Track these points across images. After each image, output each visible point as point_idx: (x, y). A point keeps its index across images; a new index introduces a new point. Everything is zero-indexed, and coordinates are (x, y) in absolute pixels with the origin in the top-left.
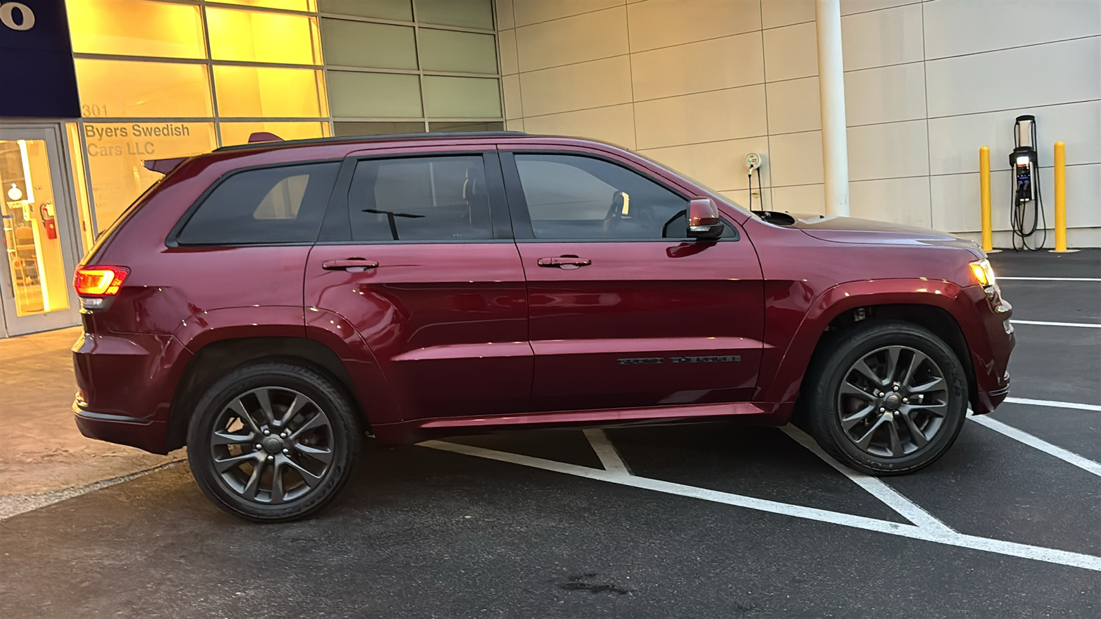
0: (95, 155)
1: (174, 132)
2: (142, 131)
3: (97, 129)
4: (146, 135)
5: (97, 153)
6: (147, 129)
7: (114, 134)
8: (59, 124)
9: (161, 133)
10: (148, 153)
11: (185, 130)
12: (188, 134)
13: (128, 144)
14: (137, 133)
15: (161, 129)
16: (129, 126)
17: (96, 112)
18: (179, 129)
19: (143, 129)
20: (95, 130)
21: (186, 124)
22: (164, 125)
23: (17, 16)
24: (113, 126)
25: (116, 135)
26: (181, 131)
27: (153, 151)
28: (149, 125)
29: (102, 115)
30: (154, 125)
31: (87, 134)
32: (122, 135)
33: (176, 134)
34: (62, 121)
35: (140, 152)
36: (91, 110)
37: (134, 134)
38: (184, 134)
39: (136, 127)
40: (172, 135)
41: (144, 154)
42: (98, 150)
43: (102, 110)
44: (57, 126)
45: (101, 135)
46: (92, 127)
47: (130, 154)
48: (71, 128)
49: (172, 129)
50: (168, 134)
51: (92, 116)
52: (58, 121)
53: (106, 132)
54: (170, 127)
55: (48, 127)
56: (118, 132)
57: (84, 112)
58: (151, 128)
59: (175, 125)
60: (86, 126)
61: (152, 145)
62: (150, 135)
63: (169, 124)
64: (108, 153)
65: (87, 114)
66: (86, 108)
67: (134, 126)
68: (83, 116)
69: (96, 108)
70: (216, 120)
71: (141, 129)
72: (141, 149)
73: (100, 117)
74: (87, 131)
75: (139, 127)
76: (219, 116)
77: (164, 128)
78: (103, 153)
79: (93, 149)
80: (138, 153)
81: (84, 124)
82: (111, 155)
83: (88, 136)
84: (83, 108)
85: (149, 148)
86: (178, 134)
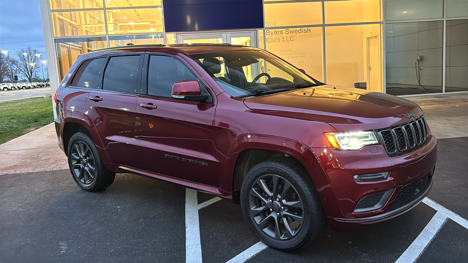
1: (304, 31)
2: (289, 32)
3: (271, 32)
4: (291, 33)
5: (270, 41)
6: (292, 31)
7: (277, 33)
8: (256, 30)
9: (298, 32)
10: (291, 41)
11: (309, 30)
12: (310, 32)
13: (283, 37)
14: (288, 33)
15: (298, 31)
16: (284, 30)
17: (271, 25)
18: (306, 30)
19: (290, 31)
20: (270, 32)
21: (309, 28)
22: (300, 29)
24: (277, 30)
25: (278, 34)
26: (307, 31)
27: (294, 40)
28: (293, 29)
29: (273, 26)
30: (295, 29)
31: (267, 34)
32: (281, 34)
33: (304, 32)
34: (257, 29)
36: (269, 24)
37: (286, 33)
38: (308, 32)
39: (287, 30)
40: (303, 33)
41: (289, 41)
43: (274, 24)
44: (255, 31)
45: (272, 34)
46: (269, 31)
47: (283, 41)
48: (260, 31)
49: (303, 30)
50: (301, 33)
51: (269, 26)
53: (274, 33)
54: (302, 29)
55: (251, 32)
56: (279, 32)
57: (266, 25)
58: (294, 30)
59: (304, 28)
60: (267, 31)
61: (293, 37)
62: (293, 33)
63: (302, 28)
64: (274, 41)
65: (267, 26)
66: (267, 23)
67: (286, 30)
68: (266, 27)
69: (271, 23)
70: (324, 26)
71: (289, 31)
72: (289, 39)
73: (272, 26)
74: (267, 33)
75: (288, 30)
76: (325, 24)
77: (299, 30)
78: (272, 41)
79: (268, 40)
80: (287, 41)
81: (266, 30)
82: (275, 42)
83: (267, 35)
84: (266, 23)
85: (292, 39)
86: (305, 32)
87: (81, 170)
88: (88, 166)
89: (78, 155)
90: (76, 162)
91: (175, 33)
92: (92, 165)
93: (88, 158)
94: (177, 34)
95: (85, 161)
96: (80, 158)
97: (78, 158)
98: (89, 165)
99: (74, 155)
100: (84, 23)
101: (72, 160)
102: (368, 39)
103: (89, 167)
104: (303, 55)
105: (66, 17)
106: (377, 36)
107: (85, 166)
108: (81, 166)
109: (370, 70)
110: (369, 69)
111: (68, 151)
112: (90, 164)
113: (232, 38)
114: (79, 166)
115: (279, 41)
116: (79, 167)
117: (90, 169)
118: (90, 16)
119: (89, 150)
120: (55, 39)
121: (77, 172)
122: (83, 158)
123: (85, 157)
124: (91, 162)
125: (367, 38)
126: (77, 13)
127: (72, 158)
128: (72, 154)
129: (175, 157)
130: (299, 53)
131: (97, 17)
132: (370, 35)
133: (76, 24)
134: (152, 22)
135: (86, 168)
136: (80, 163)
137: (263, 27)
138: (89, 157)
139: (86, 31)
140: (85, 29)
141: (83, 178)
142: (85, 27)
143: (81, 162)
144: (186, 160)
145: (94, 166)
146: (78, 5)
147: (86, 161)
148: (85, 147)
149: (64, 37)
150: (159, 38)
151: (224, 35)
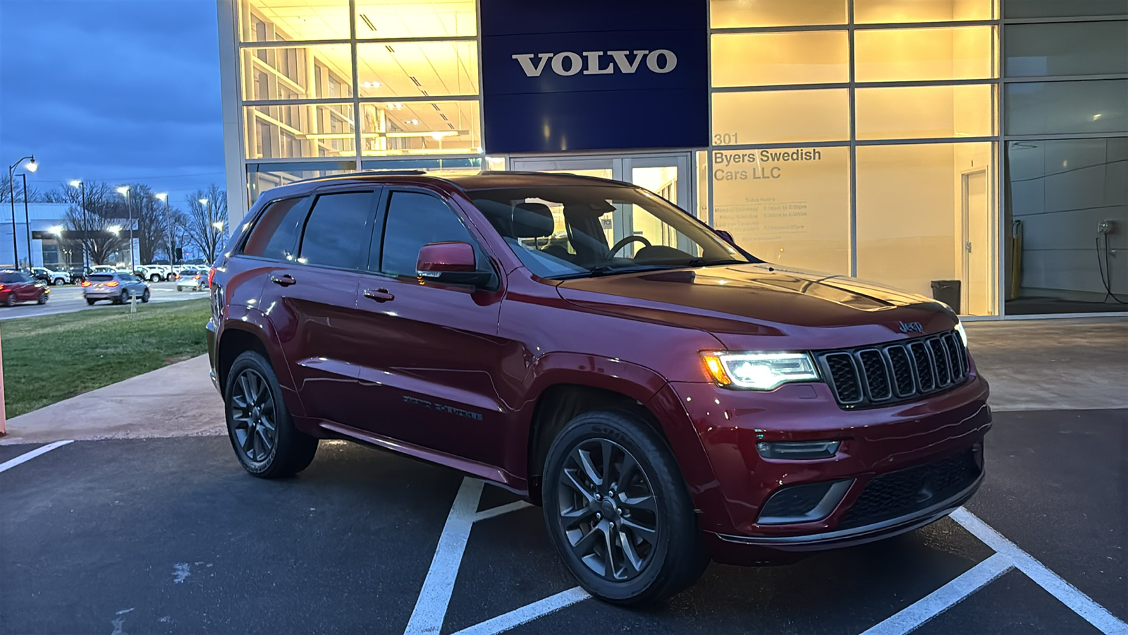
0: (721, 179)
1: (804, 156)
2: (770, 157)
3: (726, 156)
4: (773, 160)
5: (723, 178)
6: (776, 154)
7: (741, 160)
8: (691, 152)
9: (790, 158)
10: (773, 177)
11: (817, 154)
12: (819, 158)
13: (754, 169)
14: (765, 158)
15: (790, 155)
16: (757, 152)
17: (727, 141)
18: (810, 153)
19: (771, 154)
20: (724, 157)
21: (817, 149)
22: (795, 150)
23: (662, 61)
24: (741, 152)
25: (743, 161)
26: (812, 155)
27: (779, 175)
28: (778, 151)
29: (733, 143)
30: (783, 151)
31: (716, 160)
32: (749, 161)
33: (806, 158)
34: (693, 150)
35: (765, 176)
36: (722, 139)
37: (762, 159)
38: (814, 159)
39: (764, 153)
40: (802, 159)
41: (769, 177)
42: (724, 174)
43: (733, 139)
44: (689, 154)
45: (729, 162)
46: (722, 154)
47: (755, 178)
48: (700, 156)
49: (802, 153)
50: (797, 159)
51: (723, 144)
52: (689, 150)
53: (734, 158)
54: (800, 152)
55: (681, 155)
56: (746, 158)
57: (715, 141)
58: (780, 154)
59: (805, 150)
60: (716, 153)
61: (779, 169)
62: (778, 160)
63: (800, 149)
64: (733, 177)
65: (718, 142)
66: (718, 137)
67: (762, 152)
68: (714, 144)
69: (727, 137)
70: (853, 143)
71: (769, 155)
72: (767, 173)
73: (730, 144)
74: (716, 158)
75: (768, 152)
76: (856, 139)
77: (794, 153)
78: (729, 177)
79: (719, 174)
80: (764, 177)
81: (714, 152)
82: (736, 179)
83: (716, 162)
84: (716, 137)
85: (776, 173)
86: (808, 158)
87: (249, 431)
88: (262, 424)
89: (244, 400)
90: (241, 414)
91: (507, 156)
92: (270, 420)
93: (263, 406)
94: (510, 158)
95: (258, 413)
96: (249, 405)
97: (244, 405)
98: (264, 419)
99: (237, 399)
100: (315, 131)
101: (234, 411)
102: (966, 177)
103: (264, 426)
104: (803, 210)
105: (276, 118)
106: (984, 171)
107: (257, 422)
108: (250, 422)
109: (970, 251)
110: (966, 248)
111: (227, 390)
112: (266, 419)
113: (634, 169)
114: (246, 422)
115: (746, 178)
116: (244, 426)
117: (266, 431)
118: (332, 116)
119: (266, 388)
120: (246, 165)
121: (242, 436)
122: (254, 406)
123: (258, 404)
124: (268, 413)
125: (962, 175)
126: (303, 107)
127: (233, 405)
128: (235, 398)
129: (421, 401)
130: (792, 205)
131: (348, 119)
132: (967, 169)
133: (296, 132)
134: (461, 133)
135: (259, 427)
136: (248, 416)
137: (708, 145)
138: (265, 402)
139: (321, 149)
140: (316, 144)
141: (252, 450)
142: (319, 140)
143: (250, 413)
144: (443, 408)
145: (273, 423)
146: (306, 91)
147: (260, 411)
148: (259, 380)
149: (268, 160)
150: (471, 166)
151: (617, 162)
